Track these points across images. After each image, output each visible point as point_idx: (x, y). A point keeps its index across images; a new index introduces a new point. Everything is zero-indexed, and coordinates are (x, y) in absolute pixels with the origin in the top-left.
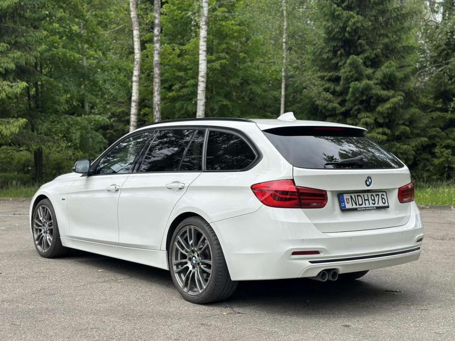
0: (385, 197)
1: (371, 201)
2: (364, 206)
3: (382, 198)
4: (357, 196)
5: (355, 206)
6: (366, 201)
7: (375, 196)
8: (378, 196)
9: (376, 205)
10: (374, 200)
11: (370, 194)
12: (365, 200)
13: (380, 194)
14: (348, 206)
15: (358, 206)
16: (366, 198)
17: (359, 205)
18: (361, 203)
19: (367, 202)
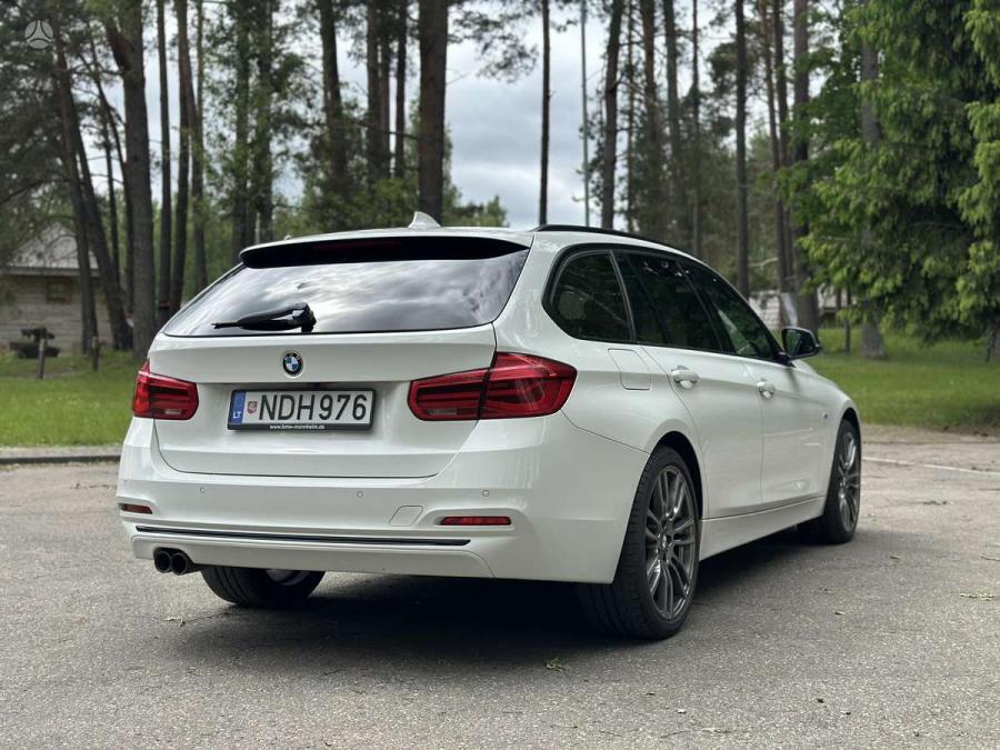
0: (368, 405)
1: (317, 410)
2: (293, 420)
3: (356, 406)
4: (283, 397)
5: (266, 420)
6: (303, 410)
7: (335, 401)
8: (343, 401)
9: (332, 420)
10: (329, 409)
11: (319, 395)
12: (301, 407)
13: (353, 395)
14: (249, 418)
15: (276, 421)
16: (307, 402)
17: (281, 418)
18: (285, 414)
19: (305, 413)
